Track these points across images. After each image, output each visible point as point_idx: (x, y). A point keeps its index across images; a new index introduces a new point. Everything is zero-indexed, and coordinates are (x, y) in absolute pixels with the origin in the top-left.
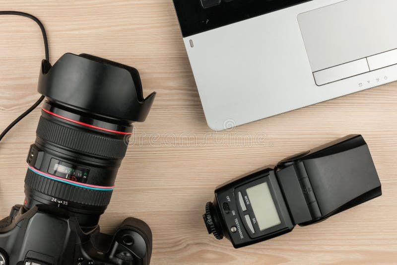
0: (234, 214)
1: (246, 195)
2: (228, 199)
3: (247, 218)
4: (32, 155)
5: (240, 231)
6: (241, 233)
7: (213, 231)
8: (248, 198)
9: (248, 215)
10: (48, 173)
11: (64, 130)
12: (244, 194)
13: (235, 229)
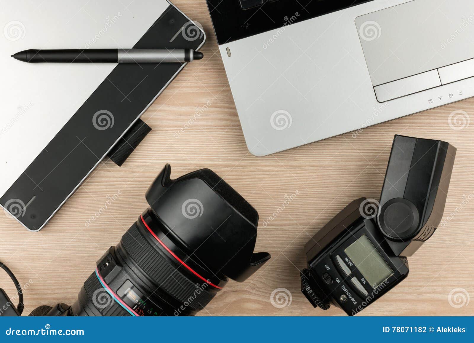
0: (338, 281)
1: (346, 256)
2: (327, 267)
3: (354, 280)
4: (107, 264)
5: (351, 297)
6: (353, 299)
7: (317, 302)
8: (349, 259)
9: (355, 278)
10: (116, 293)
11: (153, 255)
12: (344, 256)
13: (345, 296)
